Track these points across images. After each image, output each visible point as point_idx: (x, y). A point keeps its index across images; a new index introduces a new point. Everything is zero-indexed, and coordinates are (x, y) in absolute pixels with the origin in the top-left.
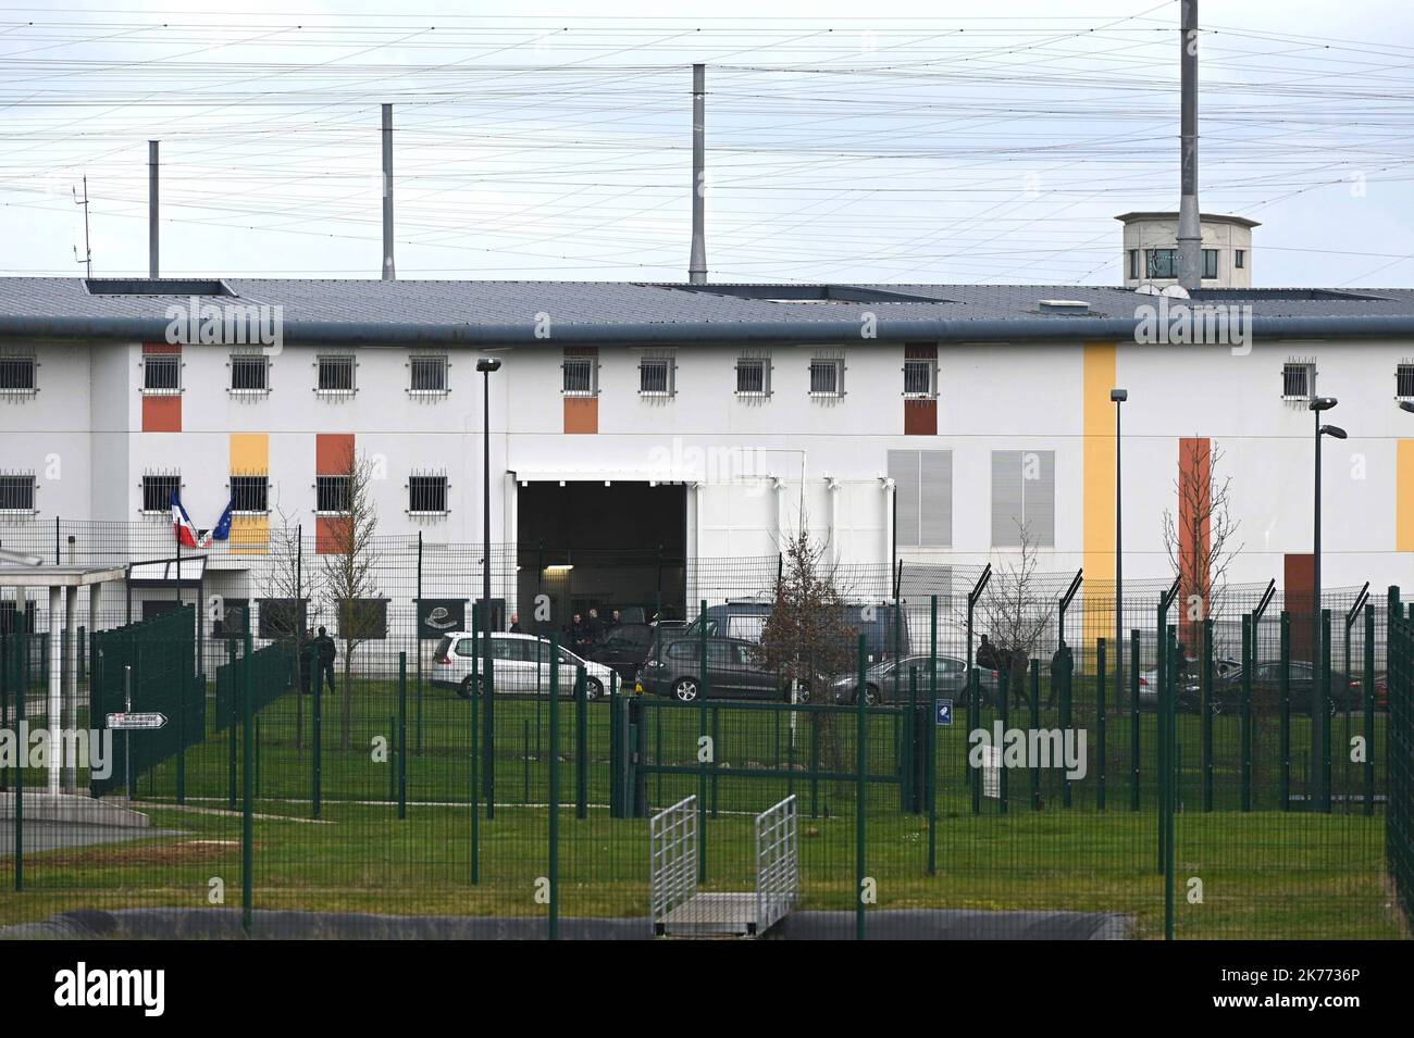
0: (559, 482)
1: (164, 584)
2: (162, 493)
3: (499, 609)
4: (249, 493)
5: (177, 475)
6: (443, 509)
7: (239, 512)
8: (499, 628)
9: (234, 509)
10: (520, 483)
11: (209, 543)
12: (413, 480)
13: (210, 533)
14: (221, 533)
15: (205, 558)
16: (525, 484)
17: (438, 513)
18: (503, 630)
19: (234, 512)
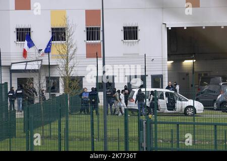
0: (184, 27)
1: (25, 71)
2: (24, 35)
3: (161, 79)
4: (59, 34)
5: (29, 27)
6: (137, 39)
7: (55, 42)
8: (161, 87)
9: (53, 40)
10: (168, 28)
11: (43, 55)
12: (125, 28)
13: (43, 51)
14: (48, 50)
15: (41, 60)
16: (170, 29)
17: (135, 41)
18: (162, 88)
19: (53, 42)
